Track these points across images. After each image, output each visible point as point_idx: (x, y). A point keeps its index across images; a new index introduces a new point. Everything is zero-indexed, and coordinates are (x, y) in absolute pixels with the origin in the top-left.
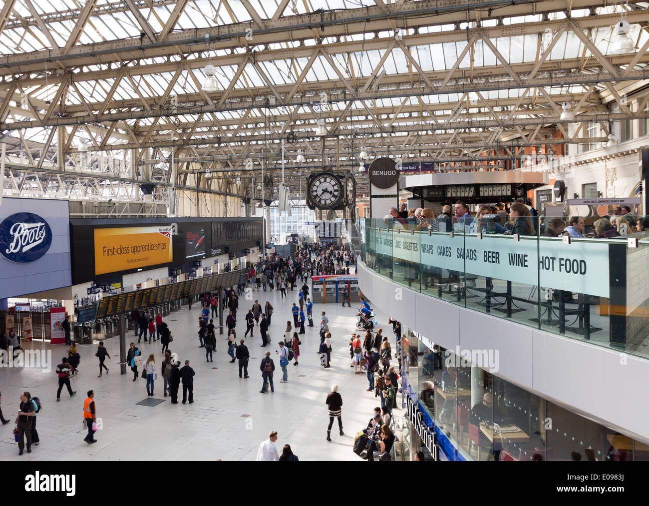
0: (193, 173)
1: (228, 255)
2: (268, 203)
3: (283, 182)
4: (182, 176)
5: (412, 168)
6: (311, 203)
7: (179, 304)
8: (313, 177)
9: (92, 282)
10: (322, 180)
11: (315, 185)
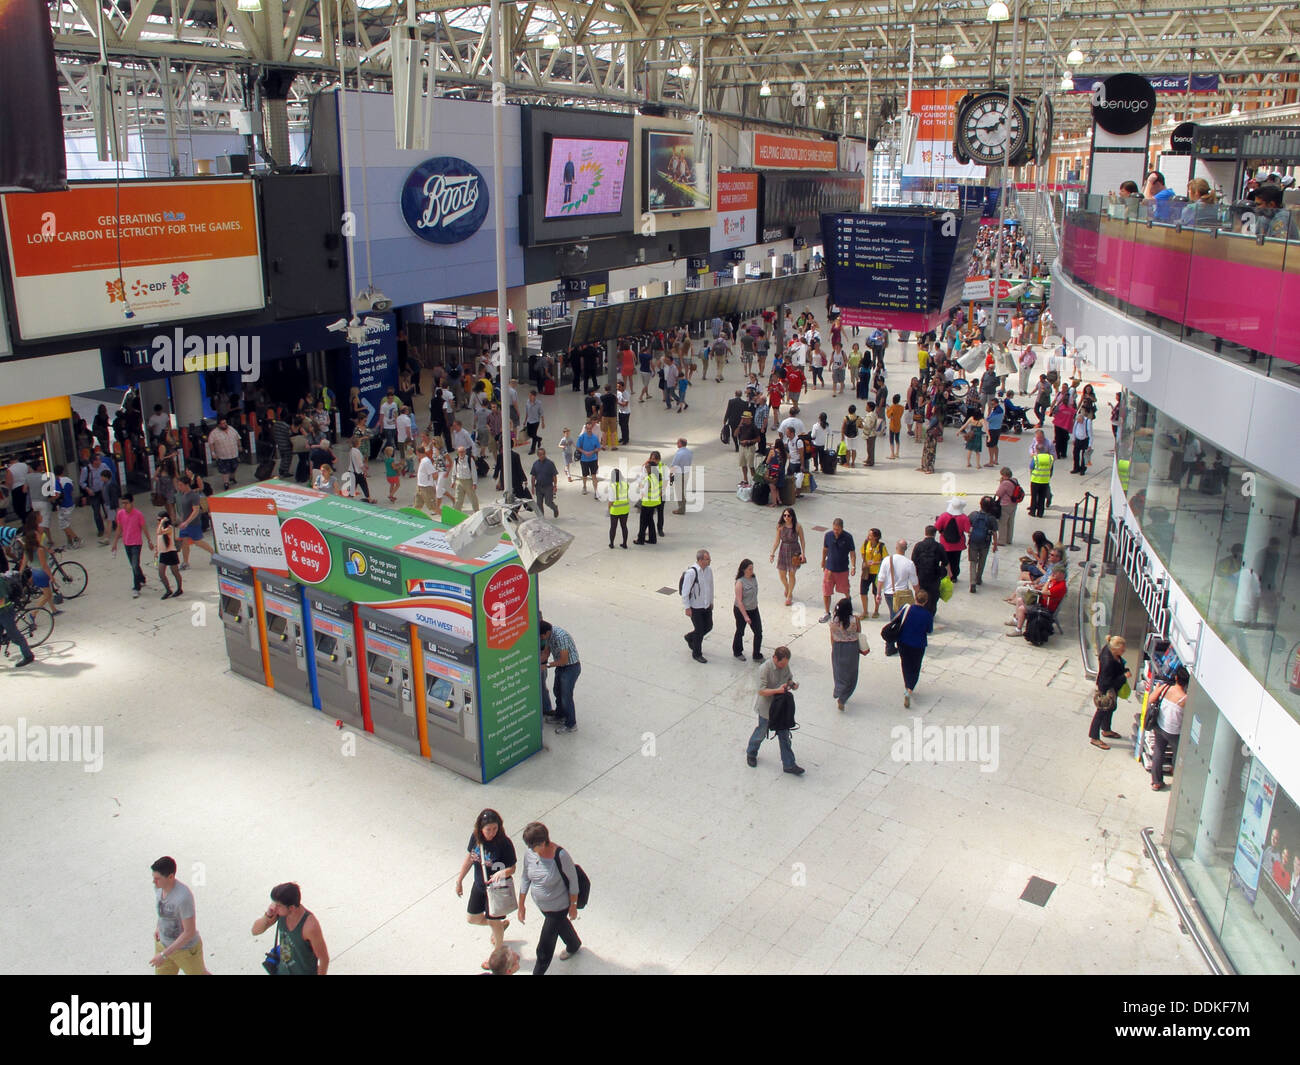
0: (736, 86)
1: (792, 241)
2: (872, 145)
3: (908, 108)
4: (716, 92)
5: (1170, 85)
6: (961, 152)
7: (703, 327)
8: (970, 102)
9: (559, 282)
10: (988, 108)
11: (972, 117)
